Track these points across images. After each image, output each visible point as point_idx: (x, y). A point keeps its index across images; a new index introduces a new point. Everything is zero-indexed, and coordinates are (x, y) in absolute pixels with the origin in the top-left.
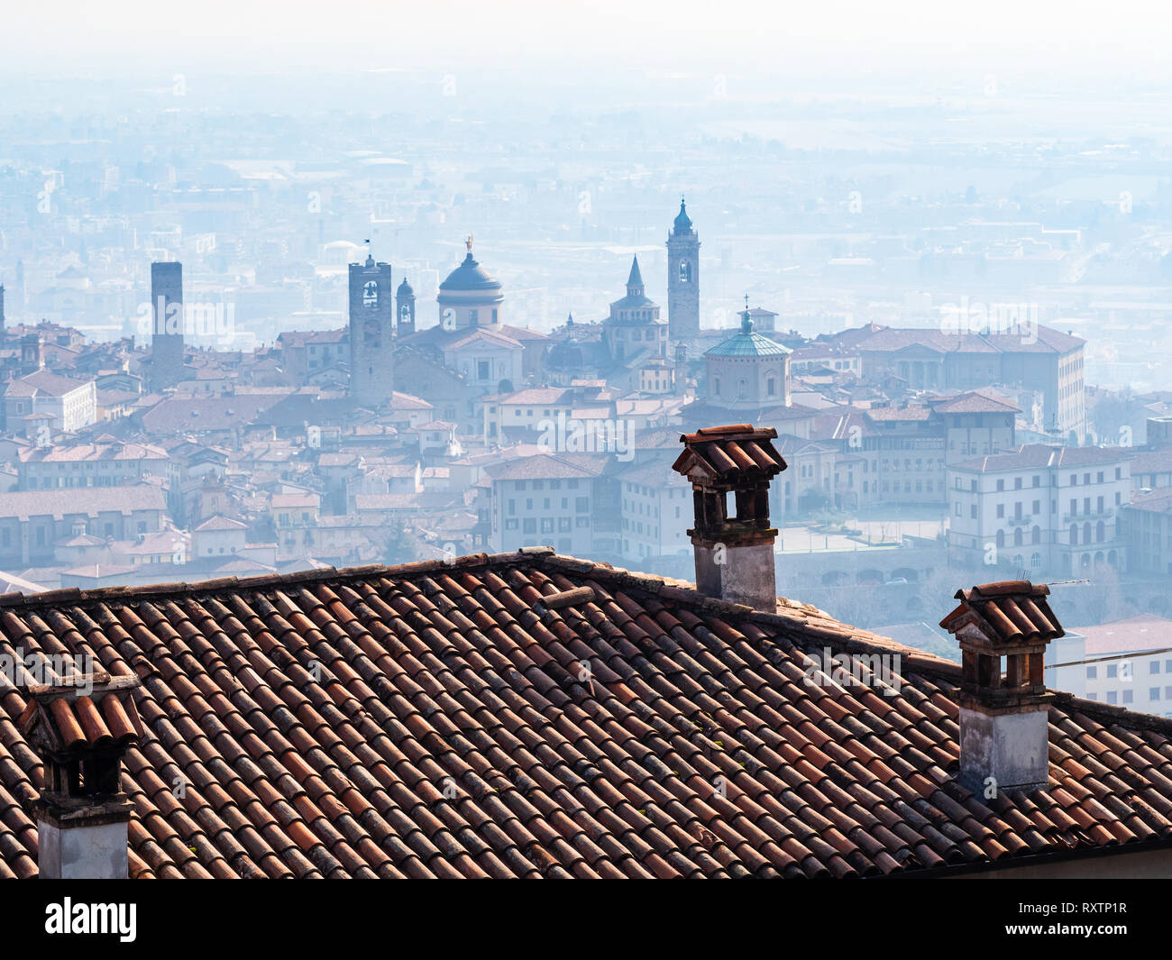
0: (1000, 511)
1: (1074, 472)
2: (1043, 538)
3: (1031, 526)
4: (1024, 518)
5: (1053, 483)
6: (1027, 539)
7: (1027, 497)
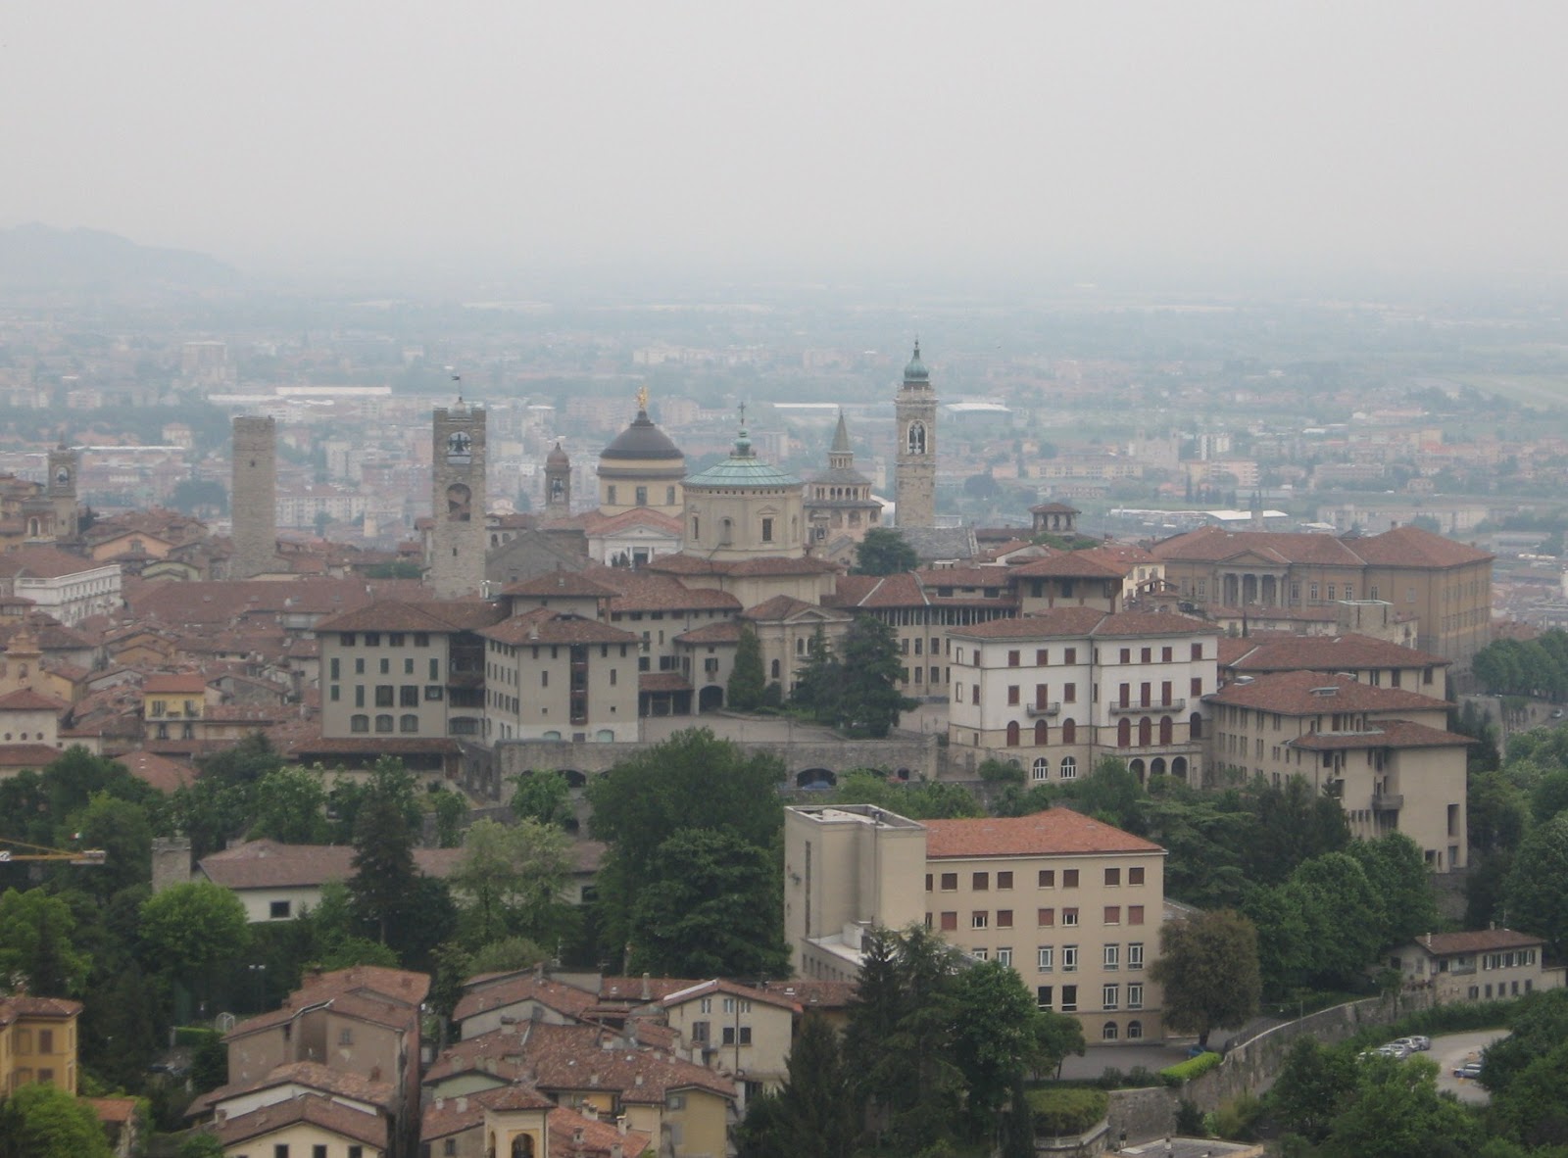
0: (1014, 694)
1: (1125, 646)
2: (1081, 736)
3: (1061, 721)
4: (1050, 707)
5: (1094, 661)
6: (1055, 736)
7: (1056, 679)
